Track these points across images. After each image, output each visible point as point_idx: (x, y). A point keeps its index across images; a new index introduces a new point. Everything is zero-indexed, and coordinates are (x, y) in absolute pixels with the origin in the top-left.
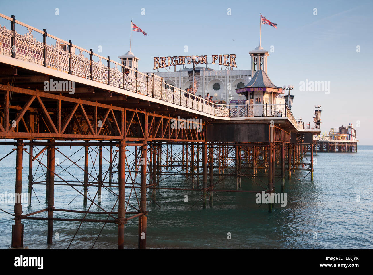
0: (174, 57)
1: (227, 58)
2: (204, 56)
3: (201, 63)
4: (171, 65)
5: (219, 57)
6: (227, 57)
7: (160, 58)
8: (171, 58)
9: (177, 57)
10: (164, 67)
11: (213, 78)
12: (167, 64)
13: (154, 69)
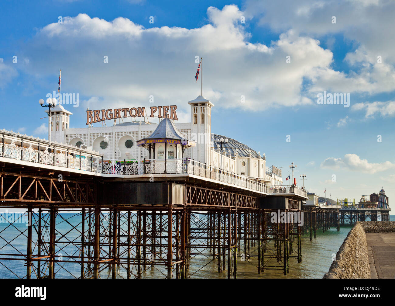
0: (109, 110)
1: (166, 110)
2: (141, 108)
3: (138, 116)
4: (106, 119)
5: (158, 109)
6: (167, 108)
7: (93, 112)
8: (106, 111)
9: (112, 109)
10: (98, 122)
11: (150, 133)
12: (101, 119)
13: (87, 125)
